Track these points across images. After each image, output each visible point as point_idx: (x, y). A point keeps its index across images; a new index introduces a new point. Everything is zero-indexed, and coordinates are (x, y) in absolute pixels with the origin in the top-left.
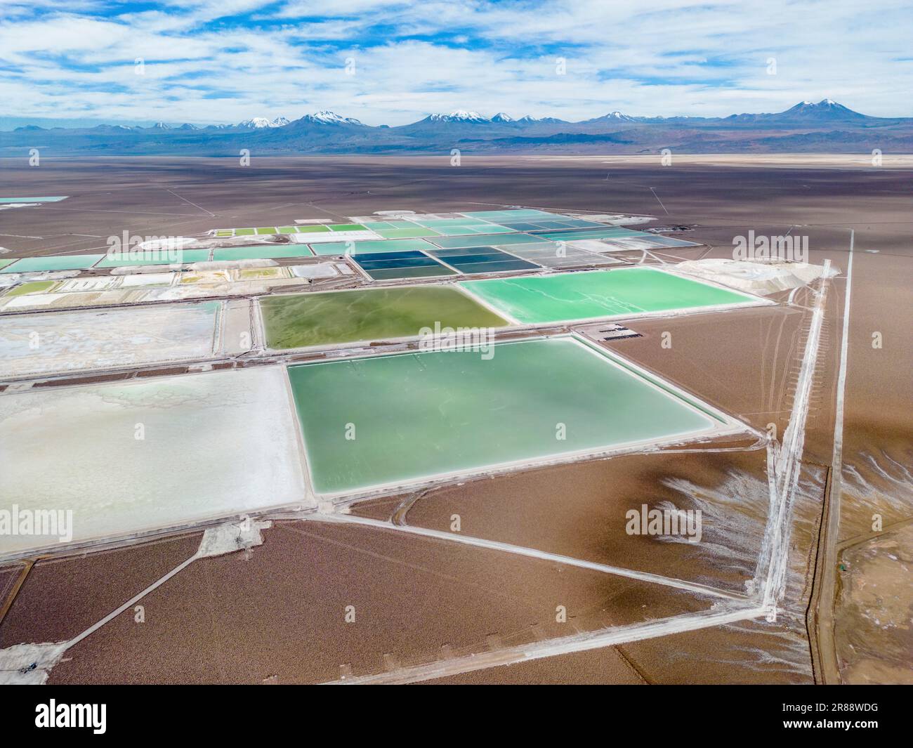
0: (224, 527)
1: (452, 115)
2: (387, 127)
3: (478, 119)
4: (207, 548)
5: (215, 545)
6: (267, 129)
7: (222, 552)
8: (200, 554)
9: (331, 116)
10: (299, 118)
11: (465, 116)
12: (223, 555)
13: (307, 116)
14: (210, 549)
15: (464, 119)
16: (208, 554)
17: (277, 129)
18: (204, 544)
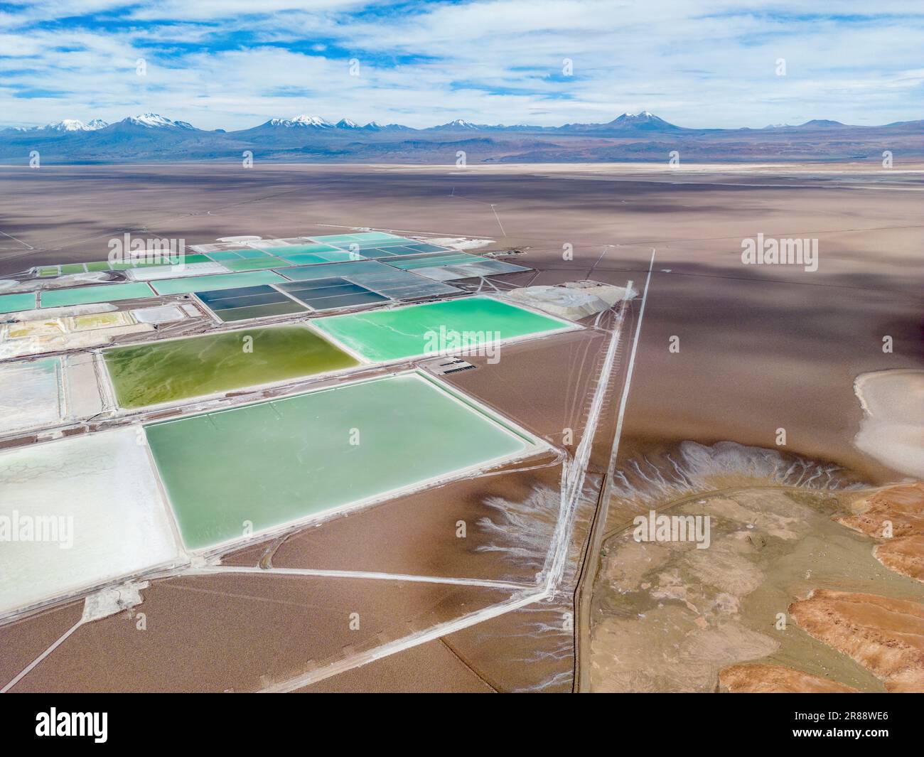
0: (104, 592)
1: (295, 120)
2: (223, 131)
3: (322, 124)
4: (91, 614)
5: (99, 609)
6: (81, 132)
7: (106, 614)
8: (84, 620)
9: (157, 119)
10: (120, 120)
11: (308, 122)
12: (107, 618)
13: (129, 118)
14: (93, 614)
15: (307, 124)
16: (92, 619)
17: (93, 133)
18: (87, 610)
